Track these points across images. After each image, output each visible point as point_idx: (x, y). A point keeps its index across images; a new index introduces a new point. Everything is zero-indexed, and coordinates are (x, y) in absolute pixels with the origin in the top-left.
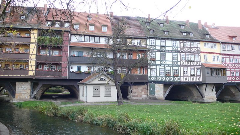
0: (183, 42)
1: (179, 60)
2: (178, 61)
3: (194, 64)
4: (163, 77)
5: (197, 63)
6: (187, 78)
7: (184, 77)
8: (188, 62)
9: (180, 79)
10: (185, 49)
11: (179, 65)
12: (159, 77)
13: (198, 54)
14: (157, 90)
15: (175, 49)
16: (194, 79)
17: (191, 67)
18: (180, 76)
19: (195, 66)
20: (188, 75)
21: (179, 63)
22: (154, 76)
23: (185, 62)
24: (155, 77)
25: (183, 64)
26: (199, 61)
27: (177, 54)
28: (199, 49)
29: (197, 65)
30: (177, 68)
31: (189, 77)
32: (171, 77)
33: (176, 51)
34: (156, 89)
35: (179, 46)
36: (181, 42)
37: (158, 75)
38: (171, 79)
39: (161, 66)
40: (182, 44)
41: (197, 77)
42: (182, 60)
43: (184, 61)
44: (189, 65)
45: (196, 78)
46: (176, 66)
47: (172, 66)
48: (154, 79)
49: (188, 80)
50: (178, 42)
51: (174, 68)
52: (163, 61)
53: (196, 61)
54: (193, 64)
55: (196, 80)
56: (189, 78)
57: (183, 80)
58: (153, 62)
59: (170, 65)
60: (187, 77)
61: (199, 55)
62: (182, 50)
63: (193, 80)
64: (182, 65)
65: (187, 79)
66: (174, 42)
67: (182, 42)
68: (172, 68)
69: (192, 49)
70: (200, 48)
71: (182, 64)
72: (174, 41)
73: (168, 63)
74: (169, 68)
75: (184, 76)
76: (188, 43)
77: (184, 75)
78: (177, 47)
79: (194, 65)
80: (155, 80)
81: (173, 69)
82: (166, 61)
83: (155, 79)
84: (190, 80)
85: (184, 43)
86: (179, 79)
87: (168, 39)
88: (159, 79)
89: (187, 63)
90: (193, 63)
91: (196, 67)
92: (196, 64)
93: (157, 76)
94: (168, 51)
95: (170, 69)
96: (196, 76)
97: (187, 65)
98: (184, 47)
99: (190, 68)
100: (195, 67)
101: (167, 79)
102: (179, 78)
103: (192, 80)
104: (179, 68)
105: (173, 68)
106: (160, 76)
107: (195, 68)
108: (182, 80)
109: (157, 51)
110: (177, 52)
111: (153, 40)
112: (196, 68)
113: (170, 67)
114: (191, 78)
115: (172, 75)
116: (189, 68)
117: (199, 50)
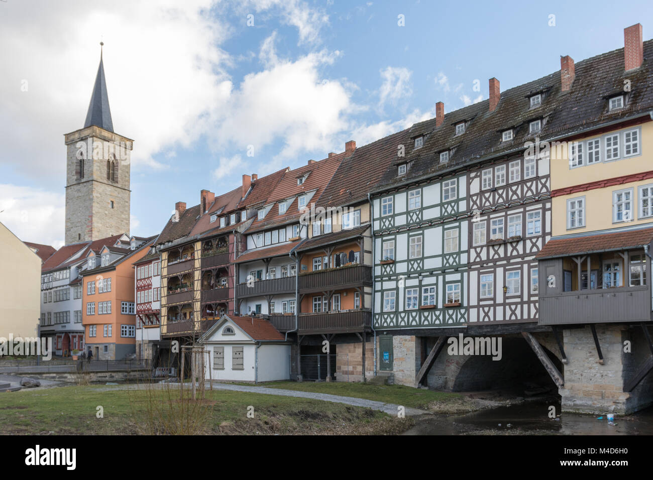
0: (480, 176)
1: (464, 247)
2: (459, 253)
3: (521, 252)
4: (414, 314)
5: (534, 245)
6: (492, 308)
7: (478, 307)
8: (496, 248)
9: (466, 316)
10: (487, 199)
11: (464, 266)
12: (403, 315)
13: (540, 206)
14: (400, 355)
15: (449, 209)
16: (518, 312)
17: (509, 264)
18: (465, 304)
19: (527, 259)
20: (494, 299)
21: (464, 259)
22: (389, 314)
23: (485, 249)
24: (392, 316)
25: (478, 260)
26: (544, 234)
27: (459, 227)
28: (543, 181)
29: (531, 254)
30: (457, 277)
31: (499, 305)
32: (437, 313)
33: (454, 215)
34: (396, 353)
35: (463, 194)
36: (473, 175)
37: (401, 309)
38: (437, 318)
39: (409, 278)
40: (477, 180)
41: (529, 302)
42: (474, 245)
43: (482, 247)
44: (500, 259)
45: (525, 306)
46: (457, 271)
47: (444, 271)
48: (389, 320)
49: (492, 319)
50: (463, 180)
51: (449, 278)
52: (415, 260)
53: (530, 239)
54: (515, 253)
55: (525, 316)
56: (500, 310)
57: (476, 320)
58: (388, 269)
59: (436, 270)
60: (489, 306)
61: (548, 205)
62: (475, 207)
63: (513, 318)
64: (475, 263)
65: (491, 314)
66: (449, 184)
67: (476, 177)
68: (441, 278)
69: (515, 193)
70: (548, 177)
71: (472, 260)
72: (449, 181)
73: (429, 264)
74: (432, 280)
75: (482, 303)
76: (500, 170)
77: (479, 300)
78: (457, 201)
79: (518, 256)
80: (392, 324)
81: (445, 283)
82: (422, 259)
83: (392, 321)
84: (500, 317)
85: (483, 177)
86: (463, 316)
87: (430, 181)
88: (403, 319)
89: (492, 252)
90: (514, 248)
91: (528, 262)
92: (528, 251)
93: (397, 313)
94: (431, 224)
95: (437, 284)
96: (525, 299)
97: (494, 261)
98: (482, 193)
99: (505, 270)
100: (522, 263)
101: (426, 318)
102: (463, 311)
103: (507, 318)
104: (465, 274)
105: (444, 279)
106: (405, 311)
107: (526, 266)
108: (473, 319)
109: (399, 230)
110: (457, 217)
111: (387, 200)
112: (530, 267)
113: (437, 276)
114: (507, 307)
115: (440, 306)
116: (500, 271)
117: (544, 185)
